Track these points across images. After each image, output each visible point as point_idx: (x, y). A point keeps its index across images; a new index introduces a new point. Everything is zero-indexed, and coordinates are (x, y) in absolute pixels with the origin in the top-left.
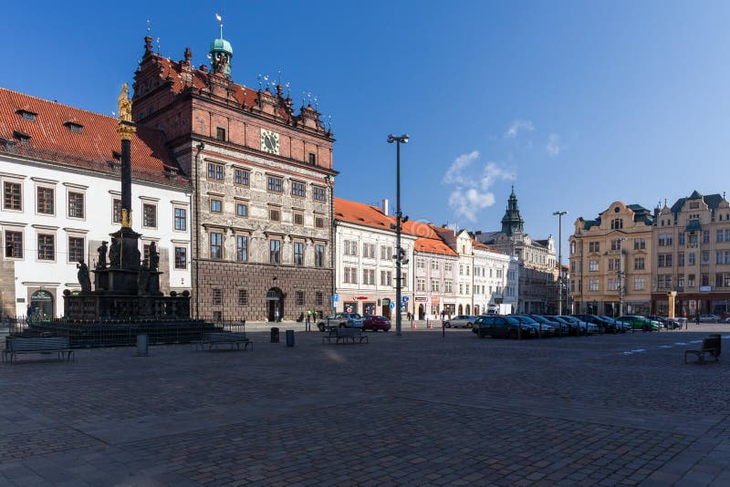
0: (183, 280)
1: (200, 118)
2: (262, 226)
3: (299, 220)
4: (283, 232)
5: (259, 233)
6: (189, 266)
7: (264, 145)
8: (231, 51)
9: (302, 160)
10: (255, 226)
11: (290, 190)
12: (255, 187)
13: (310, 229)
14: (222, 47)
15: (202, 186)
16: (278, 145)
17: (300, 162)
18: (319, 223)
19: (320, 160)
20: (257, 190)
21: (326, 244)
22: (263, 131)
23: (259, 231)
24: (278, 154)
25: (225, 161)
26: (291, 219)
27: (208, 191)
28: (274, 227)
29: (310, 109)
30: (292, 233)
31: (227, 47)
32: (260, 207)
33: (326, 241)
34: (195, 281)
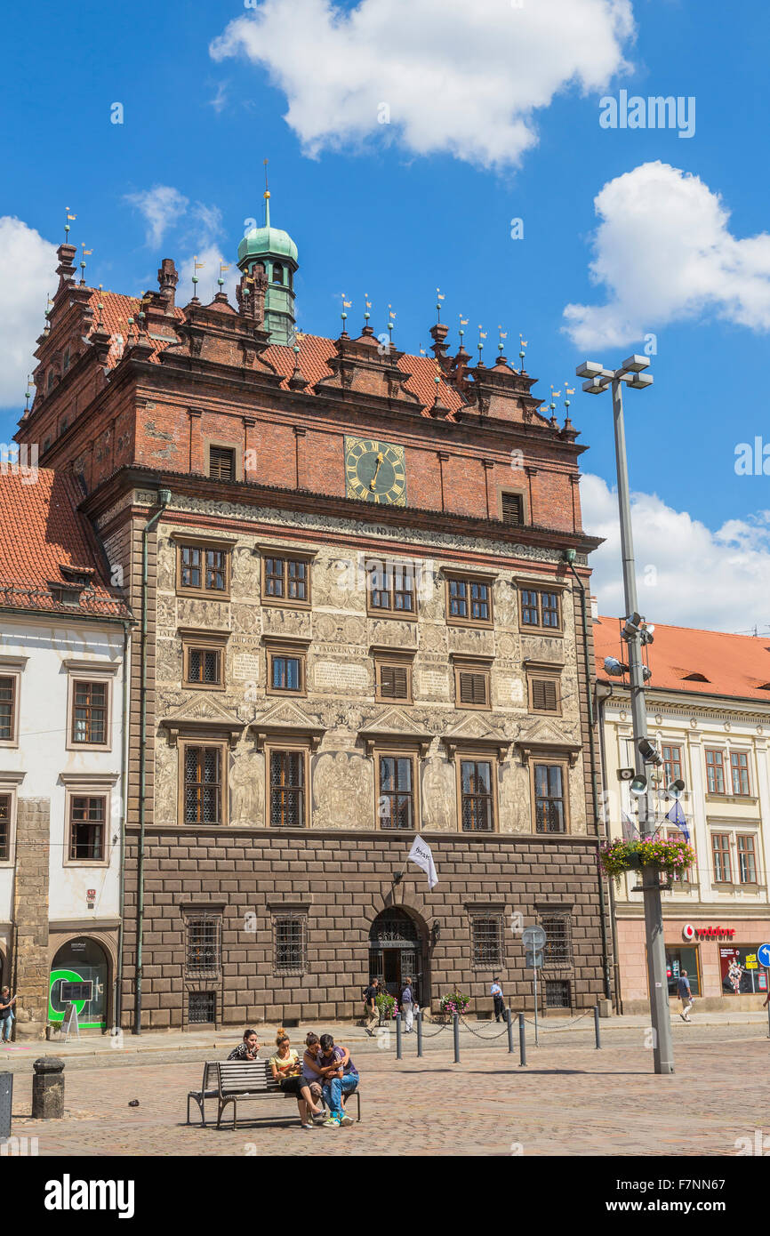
0: (91, 894)
1: (161, 426)
2: (353, 717)
3: (474, 691)
4: (421, 730)
5: (344, 738)
6: (114, 853)
7: (356, 482)
8: (295, 254)
9: (479, 513)
10: (330, 718)
11: (442, 605)
12: (328, 601)
13: (511, 717)
14: (267, 244)
15: (160, 614)
16: (399, 477)
17: (475, 521)
18: (544, 698)
19: (539, 509)
20: (335, 611)
21: (572, 761)
22: (351, 441)
23: (342, 732)
24: (402, 502)
25: (233, 536)
26: (446, 690)
27: (178, 623)
28: (393, 719)
29: (502, 369)
30: (451, 732)
31: (282, 241)
32: (345, 660)
33: (568, 752)
34: (133, 898)
